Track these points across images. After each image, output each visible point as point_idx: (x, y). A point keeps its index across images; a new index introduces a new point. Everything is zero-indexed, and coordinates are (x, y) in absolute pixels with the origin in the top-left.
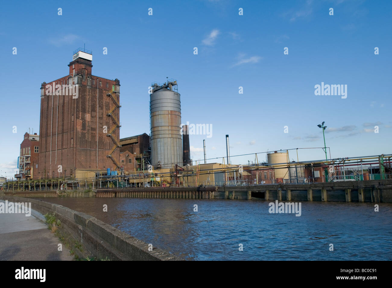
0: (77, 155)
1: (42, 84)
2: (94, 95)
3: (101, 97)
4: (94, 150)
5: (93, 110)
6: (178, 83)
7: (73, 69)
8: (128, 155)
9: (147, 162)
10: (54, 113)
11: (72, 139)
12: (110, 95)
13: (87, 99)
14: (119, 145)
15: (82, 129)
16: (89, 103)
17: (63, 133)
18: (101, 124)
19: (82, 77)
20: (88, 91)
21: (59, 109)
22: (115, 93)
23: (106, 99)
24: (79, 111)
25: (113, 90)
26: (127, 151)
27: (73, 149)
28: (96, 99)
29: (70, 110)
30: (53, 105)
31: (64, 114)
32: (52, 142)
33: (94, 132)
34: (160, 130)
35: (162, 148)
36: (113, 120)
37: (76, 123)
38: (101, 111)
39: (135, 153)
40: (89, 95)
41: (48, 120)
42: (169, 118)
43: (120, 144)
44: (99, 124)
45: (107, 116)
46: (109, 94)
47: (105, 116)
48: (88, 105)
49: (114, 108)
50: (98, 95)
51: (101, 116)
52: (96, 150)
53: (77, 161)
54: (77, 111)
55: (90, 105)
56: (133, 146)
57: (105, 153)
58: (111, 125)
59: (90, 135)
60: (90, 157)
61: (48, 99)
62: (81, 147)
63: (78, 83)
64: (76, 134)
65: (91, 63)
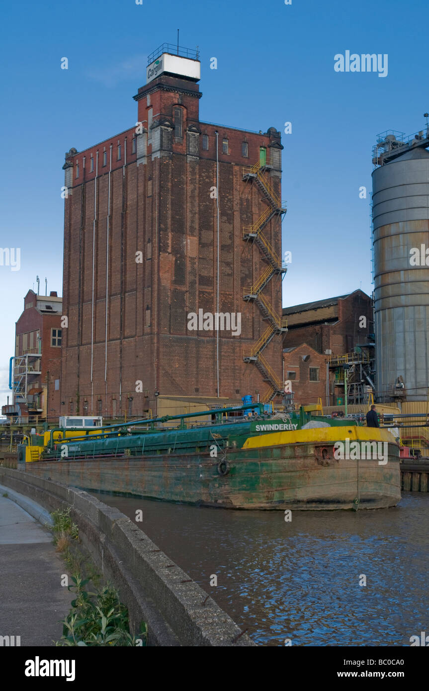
0: (161, 356)
1: (67, 154)
2: (207, 180)
3: (227, 186)
4: (208, 342)
5: (206, 224)
7: (148, 108)
8: (308, 358)
9: (364, 378)
10: (100, 235)
11: (148, 309)
12: (252, 178)
13: (189, 194)
14: (279, 327)
15: (175, 282)
16: (193, 206)
17: (123, 291)
18: (228, 264)
19: (174, 128)
20: (189, 169)
21: (114, 224)
22: (269, 170)
23: (240, 192)
24: (166, 230)
25: (262, 162)
26: (305, 345)
27: (152, 339)
29: (141, 227)
30: (98, 215)
31: (126, 237)
32: (95, 317)
33: (208, 289)
34: (403, 280)
35: (409, 337)
36: (262, 251)
37: (159, 263)
38: (228, 227)
39: (329, 352)
40: (193, 181)
41: (84, 255)
43: (281, 325)
44: (221, 266)
45: (245, 240)
46: (251, 175)
47: (238, 241)
48: (191, 211)
49: (264, 218)
51: (229, 242)
52: (214, 341)
53: (162, 372)
54: (160, 230)
55: (197, 209)
56: (322, 328)
57: (238, 349)
58: (258, 266)
59: (197, 298)
60: (198, 361)
61: (84, 197)
62: (172, 332)
63: (161, 149)
64: (158, 294)
65: (198, 85)
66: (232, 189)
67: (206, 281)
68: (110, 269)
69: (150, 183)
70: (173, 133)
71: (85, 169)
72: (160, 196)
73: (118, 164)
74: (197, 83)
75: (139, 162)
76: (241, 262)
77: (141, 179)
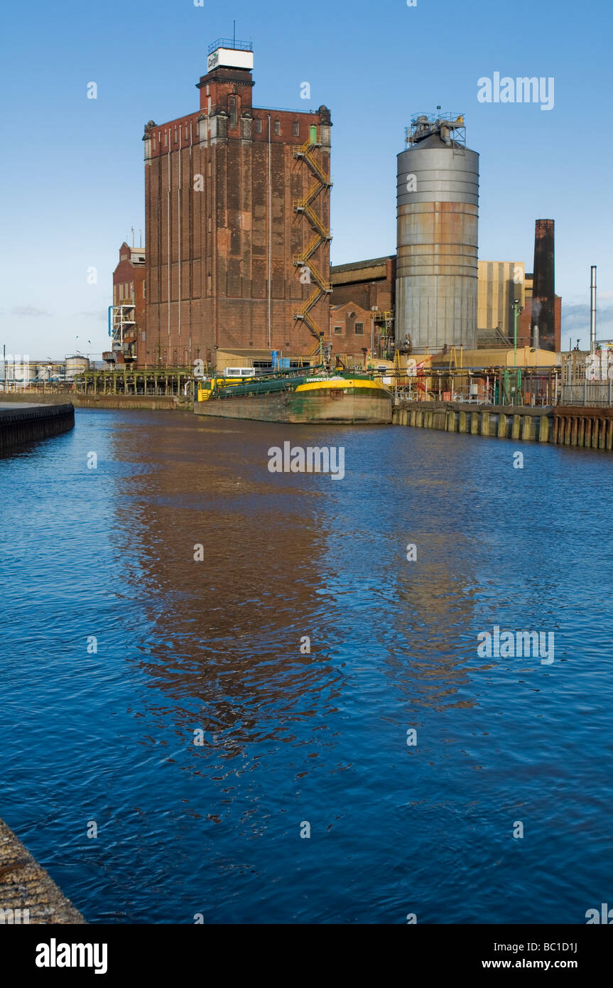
0: (219, 316)
1: (146, 126)
2: (260, 160)
3: (278, 165)
4: (260, 303)
5: (259, 200)
6: (466, 122)
7: (208, 96)
8: (353, 315)
10: (173, 206)
11: (209, 275)
13: (243, 174)
15: (233, 252)
16: (247, 185)
17: (191, 259)
18: (279, 234)
19: (229, 116)
20: (243, 152)
21: (183, 197)
22: (318, 147)
23: (291, 169)
24: (222, 208)
25: (313, 139)
26: (351, 303)
27: (212, 301)
28: (265, 170)
29: (203, 204)
30: (171, 187)
31: (193, 211)
32: (171, 279)
33: (261, 257)
34: (412, 254)
35: (416, 301)
36: (311, 222)
37: (216, 237)
38: (279, 201)
39: (375, 308)
40: (246, 163)
41: (161, 223)
42: (434, 224)
44: (272, 237)
45: (295, 213)
47: (289, 213)
48: (245, 190)
49: (312, 191)
50: (269, 161)
51: (281, 214)
52: (267, 302)
53: (220, 329)
54: (217, 208)
55: (250, 187)
56: (369, 287)
57: (288, 308)
58: (307, 235)
59: (251, 265)
60: (251, 319)
61: (160, 169)
62: (229, 295)
63: (218, 136)
64: (217, 264)
65: (251, 74)
66: (282, 167)
67: (259, 250)
68: (181, 237)
69: (210, 164)
70: (228, 121)
71: (160, 143)
72: (217, 178)
73: (187, 143)
74: (250, 72)
75: (201, 145)
76: (292, 232)
77: (203, 160)
